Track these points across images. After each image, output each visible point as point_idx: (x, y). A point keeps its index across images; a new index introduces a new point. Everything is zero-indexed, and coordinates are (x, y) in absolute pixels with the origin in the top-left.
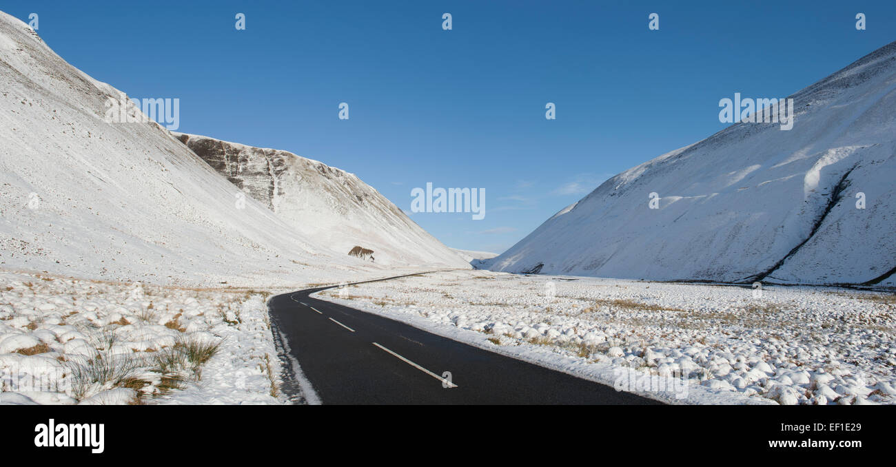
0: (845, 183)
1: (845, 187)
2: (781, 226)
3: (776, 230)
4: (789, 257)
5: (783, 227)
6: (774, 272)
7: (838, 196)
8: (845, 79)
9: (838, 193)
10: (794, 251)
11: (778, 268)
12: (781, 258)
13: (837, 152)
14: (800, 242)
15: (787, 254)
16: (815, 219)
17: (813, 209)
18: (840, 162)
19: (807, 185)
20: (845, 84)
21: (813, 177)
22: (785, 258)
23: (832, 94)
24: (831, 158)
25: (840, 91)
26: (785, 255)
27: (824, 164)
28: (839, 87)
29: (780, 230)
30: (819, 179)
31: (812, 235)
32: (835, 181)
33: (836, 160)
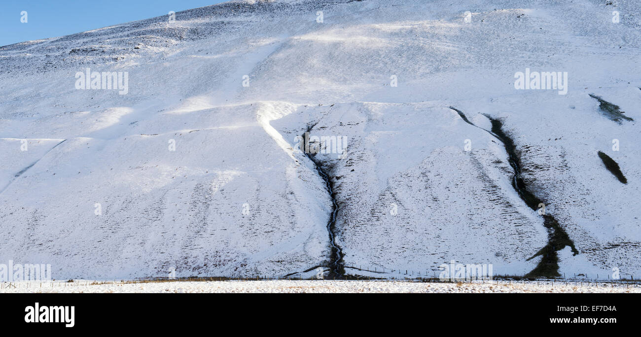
16: (324, 186)
19: (277, 139)
20: (177, 35)
22: (331, 239)
25: (173, 41)
28: (171, 36)
30: (280, 135)
31: (335, 207)
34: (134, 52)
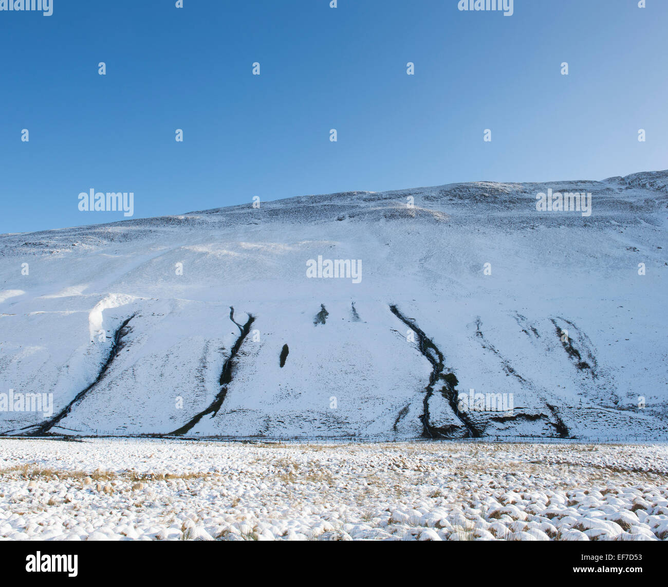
0: (126, 329)
1: (127, 333)
2: (65, 365)
3: (59, 369)
4: (76, 403)
5: (68, 367)
6: (62, 421)
7: (120, 341)
8: (110, 233)
9: (120, 338)
10: (80, 396)
11: (66, 416)
12: (67, 403)
13: (118, 297)
14: (86, 386)
15: (73, 399)
16: (102, 362)
17: (99, 351)
18: (121, 307)
19: (93, 324)
20: (110, 238)
21: (96, 317)
22: (71, 403)
23: (98, 242)
24: (112, 301)
25: (105, 242)
26: (71, 401)
27: (106, 307)
28: (105, 238)
29: (65, 369)
30: (102, 320)
31: (99, 379)
32: (117, 325)
33: (117, 305)
34: (70, 248)
